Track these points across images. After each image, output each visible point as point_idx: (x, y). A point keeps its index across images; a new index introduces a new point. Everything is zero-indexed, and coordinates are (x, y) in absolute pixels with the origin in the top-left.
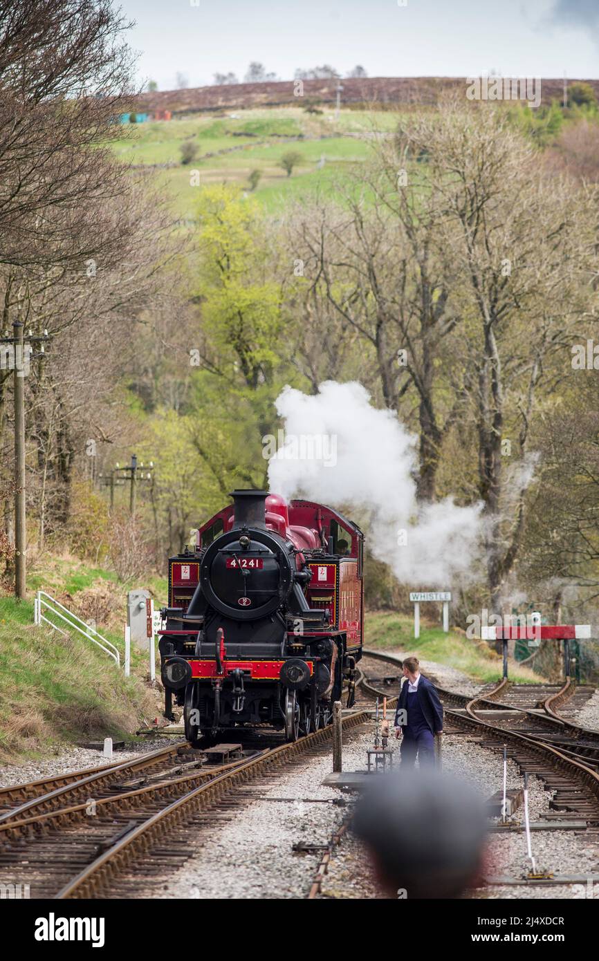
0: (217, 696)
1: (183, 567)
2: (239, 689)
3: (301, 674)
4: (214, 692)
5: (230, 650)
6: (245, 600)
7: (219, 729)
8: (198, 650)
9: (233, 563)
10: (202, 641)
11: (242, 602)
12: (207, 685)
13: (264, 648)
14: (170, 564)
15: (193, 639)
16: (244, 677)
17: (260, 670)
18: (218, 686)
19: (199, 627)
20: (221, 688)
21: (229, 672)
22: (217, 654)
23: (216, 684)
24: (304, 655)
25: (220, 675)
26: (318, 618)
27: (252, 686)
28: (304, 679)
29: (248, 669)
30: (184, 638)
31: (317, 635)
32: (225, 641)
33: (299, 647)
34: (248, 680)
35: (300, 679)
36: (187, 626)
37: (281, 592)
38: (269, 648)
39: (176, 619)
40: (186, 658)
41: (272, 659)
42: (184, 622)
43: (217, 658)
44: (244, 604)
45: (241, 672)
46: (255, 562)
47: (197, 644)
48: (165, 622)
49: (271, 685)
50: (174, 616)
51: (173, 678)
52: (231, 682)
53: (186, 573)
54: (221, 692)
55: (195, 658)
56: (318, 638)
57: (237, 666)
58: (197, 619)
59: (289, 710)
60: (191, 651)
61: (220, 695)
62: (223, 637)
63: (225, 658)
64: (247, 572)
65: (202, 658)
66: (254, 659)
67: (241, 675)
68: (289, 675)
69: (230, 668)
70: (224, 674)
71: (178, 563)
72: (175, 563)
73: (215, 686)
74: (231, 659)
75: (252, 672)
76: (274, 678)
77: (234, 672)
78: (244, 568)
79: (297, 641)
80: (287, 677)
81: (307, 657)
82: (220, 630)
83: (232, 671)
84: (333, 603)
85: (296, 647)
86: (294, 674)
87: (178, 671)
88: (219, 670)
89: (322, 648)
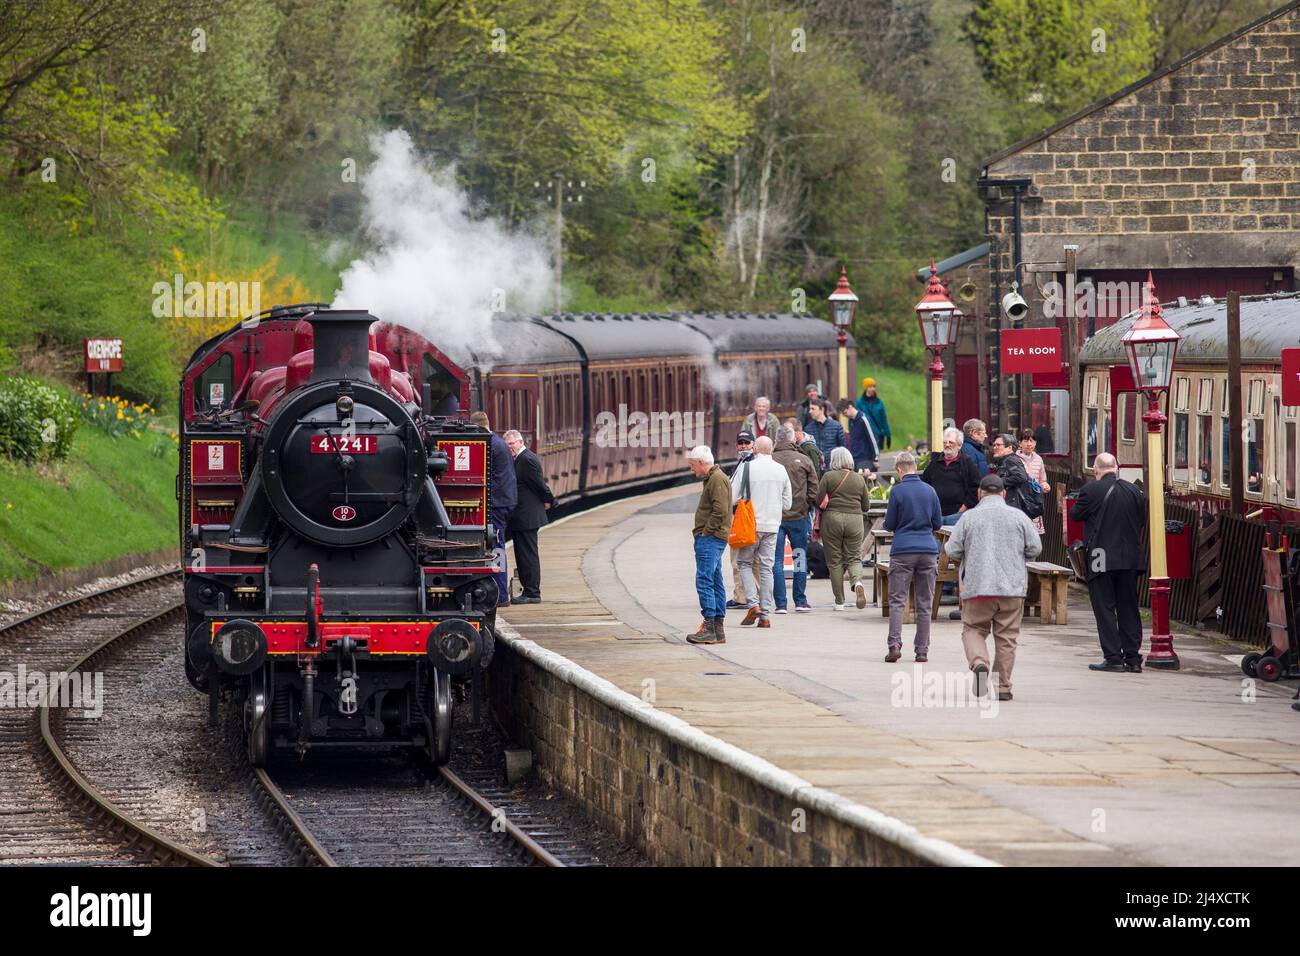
0: (309, 686)
1: (211, 449)
2: (348, 673)
3: (465, 647)
4: (303, 680)
5: (331, 602)
6: (345, 510)
7: (309, 745)
8: (272, 602)
9: (325, 444)
10: (271, 585)
11: (339, 514)
12: (289, 667)
13: (386, 598)
14: (186, 442)
16: (357, 652)
17: (382, 637)
18: (309, 668)
20: (316, 672)
21: (329, 643)
22: (309, 611)
23: (305, 665)
24: (459, 608)
25: (314, 649)
26: (475, 540)
27: (370, 669)
28: (470, 655)
29: (364, 637)
31: (476, 572)
32: (323, 585)
33: (443, 593)
34: (363, 656)
35: (464, 655)
37: (408, 495)
38: (394, 598)
39: (219, 545)
41: (405, 619)
43: (308, 618)
44: (344, 518)
45: (352, 642)
46: (363, 442)
47: (267, 592)
49: (406, 664)
50: (215, 540)
51: (233, 656)
52: (333, 662)
53: (216, 458)
54: (316, 681)
55: (266, 619)
57: (345, 632)
58: (254, 544)
60: (243, 603)
61: (314, 684)
62: (318, 581)
63: (322, 618)
64: (347, 459)
65: (279, 618)
66: (372, 619)
67: (352, 649)
68: (444, 648)
69: (330, 637)
70: (320, 648)
71: (203, 441)
72: (197, 441)
73: (305, 669)
74: (331, 618)
75: (369, 642)
76: (409, 653)
77: (339, 643)
78: (344, 453)
79: (437, 582)
80: (441, 651)
81: (468, 614)
82: (315, 567)
83: (336, 642)
84: (481, 509)
85: (437, 594)
86: (452, 646)
87: (242, 642)
88: (312, 639)
89: (482, 594)
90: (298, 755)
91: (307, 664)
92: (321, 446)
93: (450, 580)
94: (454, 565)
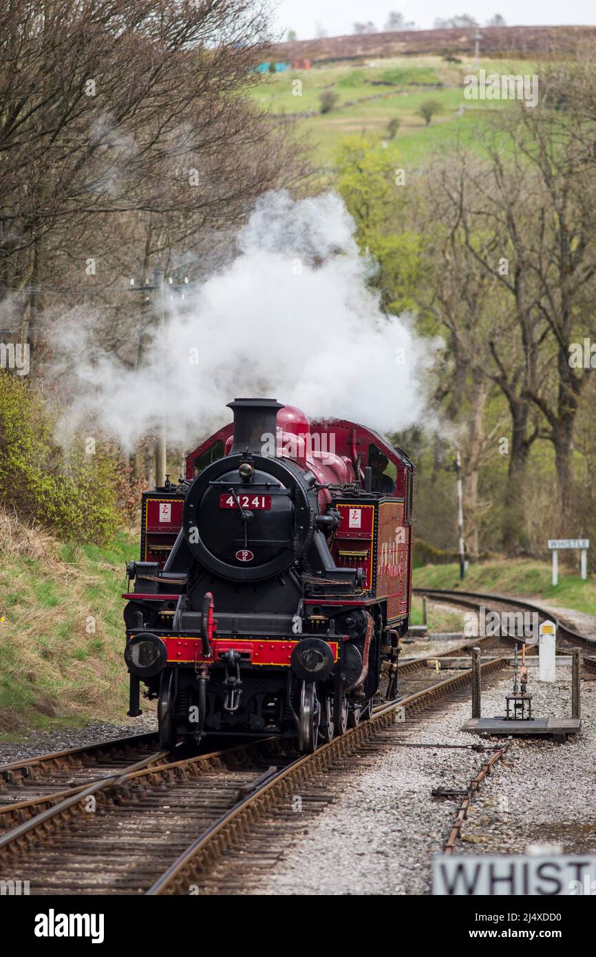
0: (203, 688)
1: (162, 506)
2: (233, 679)
3: (321, 661)
4: (198, 682)
5: (222, 623)
6: (245, 553)
7: (203, 733)
8: (178, 623)
9: (230, 501)
10: (183, 610)
11: (241, 556)
12: (189, 672)
13: (271, 622)
14: (144, 500)
15: (172, 607)
16: (241, 663)
17: (262, 652)
18: (204, 674)
19: (181, 589)
20: (208, 677)
21: (220, 654)
22: (202, 628)
23: (200, 671)
24: (325, 632)
25: (208, 659)
26: (345, 579)
27: (252, 675)
28: (325, 667)
29: (247, 651)
30: (159, 605)
31: (346, 605)
32: (215, 610)
33: (320, 620)
34: (245, 666)
35: (319, 667)
36: (163, 588)
37: (295, 543)
38: (278, 622)
39: (148, 578)
40: (159, 635)
41: (280, 638)
42: (160, 583)
43: (202, 635)
44: (244, 559)
45: (237, 654)
46: (260, 501)
47: (176, 614)
48: (133, 582)
49: (279, 674)
50: (146, 573)
51: (141, 661)
52: (222, 668)
53: (165, 514)
54: (208, 683)
55: (173, 634)
56: (348, 609)
57: (232, 646)
58: (179, 578)
59: (306, 710)
60: (168, 622)
61: (207, 687)
62: (212, 605)
63: (215, 635)
64: (249, 514)
65: (183, 634)
66: (255, 637)
67: (237, 660)
68: (304, 661)
69: (221, 649)
70: (213, 657)
71: (155, 500)
72: (151, 500)
73: (200, 674)
74: (223, 636)
75: (252, 656)
76: (283, 665)
77: (227, 654)
78: (245, 508)
79: (316, 612)
80: (301, 663)
81: (330, 636)
82: (209, 595)
83: (224, 654)
84: (369, 559)
85: (315, 620)
86: (310, 659)
87: (147, 651)
88: (206, 652)
89: (352, 622)
90: (195, 741)
91: (202, 670)
92: (228, 502)
93: (326, 610)
94: (330, 599)
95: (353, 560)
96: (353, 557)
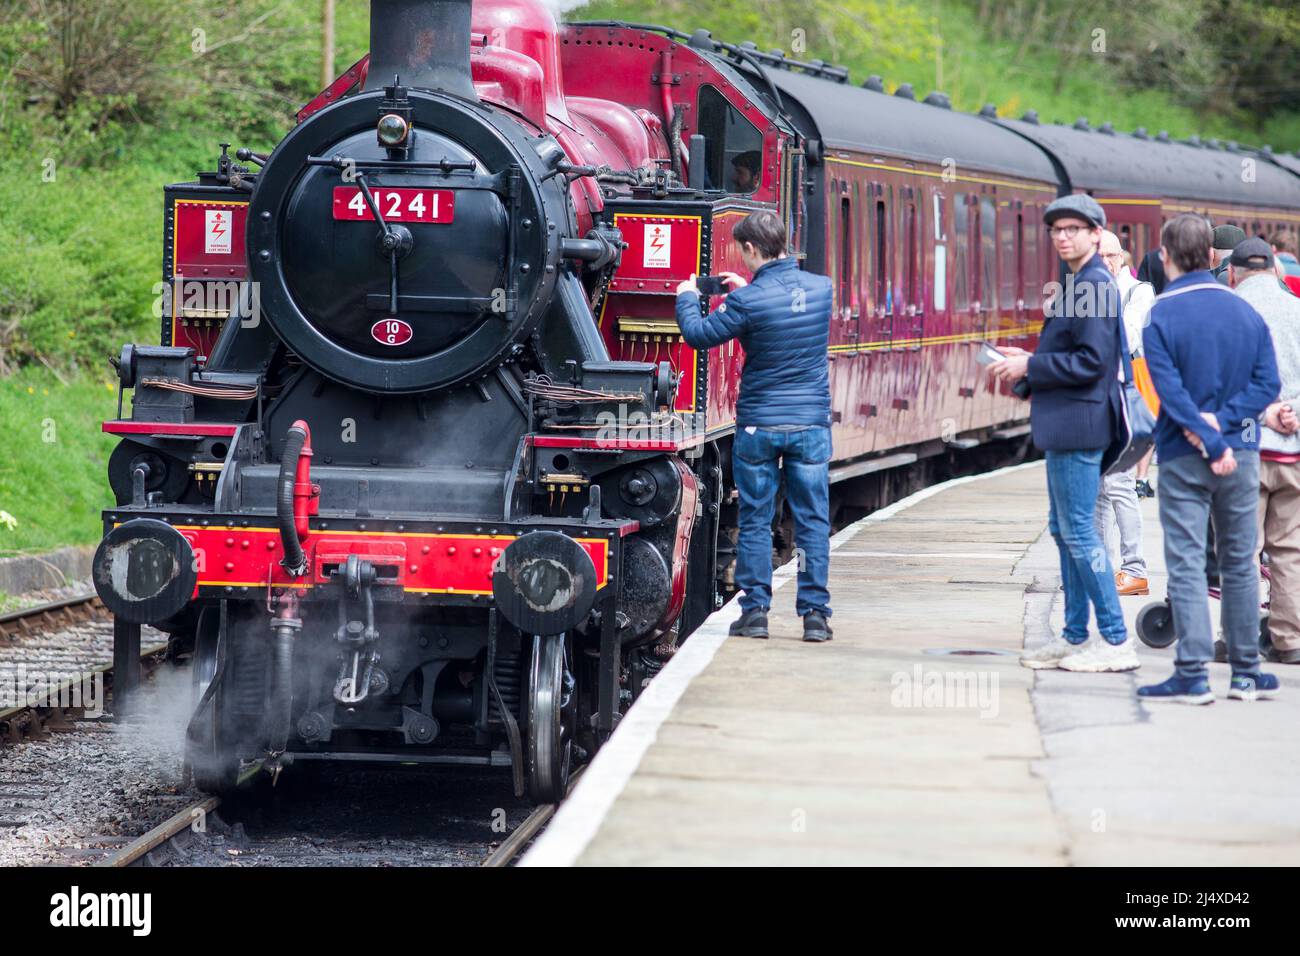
0: (285, 648)
1: (210, 215)
2: (356, 626)
3: (564, 584)
5: (332, 493)
6: (393, 326)
7: (289, 757)
8: (228, 493)
9: (357, 204)
10: (243, 459)
12: (252, 610)
14: (169, 204)
15: (220, 452)
16: (377, 588)
17: (429, 562)
18: (288, 614)
19: (244, 411)
20: (298, 623)
21: (326, 569)
22: (280, 504)
23: (279, 607)
24: (580, 515)
25: (298, 579)
26: (634, 389)
28: (574, 601)
29: (392, 560)
30: (190, 447)
32: (315, 460)
33: (570, 485)
34: (387, 596)
35: (561, 599)
36: (204, 407)
38: (465, 490)
39: (164, 383)
40: (175, 519)
41: (469, 528)
42: (198, 399)
43: (282, 522)
44: (391, 342)
45: (368, 570)
46: (428, 202)
47: (225, 468)
48: (129, 393)
49: (467, 615)
50: (160, 373)
51: (131, 587)
52: (331, 602)
53: (218, 234)
55: (215, 519)
56: (635, 458)
57: (354, 549)
58: (241, 384)
60: (203, 491)
61: (295, 646)
62: (307, 451)
63: (315, 521)
64: (400, 232)
65: (239, 520)
66: (410, 526)
67: (365, 582)
68: (525, 585)
69: (330, 557)
70: (310, 576)
71: (196, 202)
72: (186, 202)
73: (278, 615)
74: (333, 523)
75: (402, 571)
76: (476, 593)
77: (342, 567)
78: (391, 221)
79: (561, 464)
80: (518, 590)
81: (592, 523)
82: (300, 426)
83: (336, 567)
85: (558, 485)
86: (541, 582)
87: (148, 561)
88: (292, 560)
89: (647, 489)
91: (285, 606)
92: (351, 206)
93: (584, 461)
95: (652, 344)
96: (651, 335)
